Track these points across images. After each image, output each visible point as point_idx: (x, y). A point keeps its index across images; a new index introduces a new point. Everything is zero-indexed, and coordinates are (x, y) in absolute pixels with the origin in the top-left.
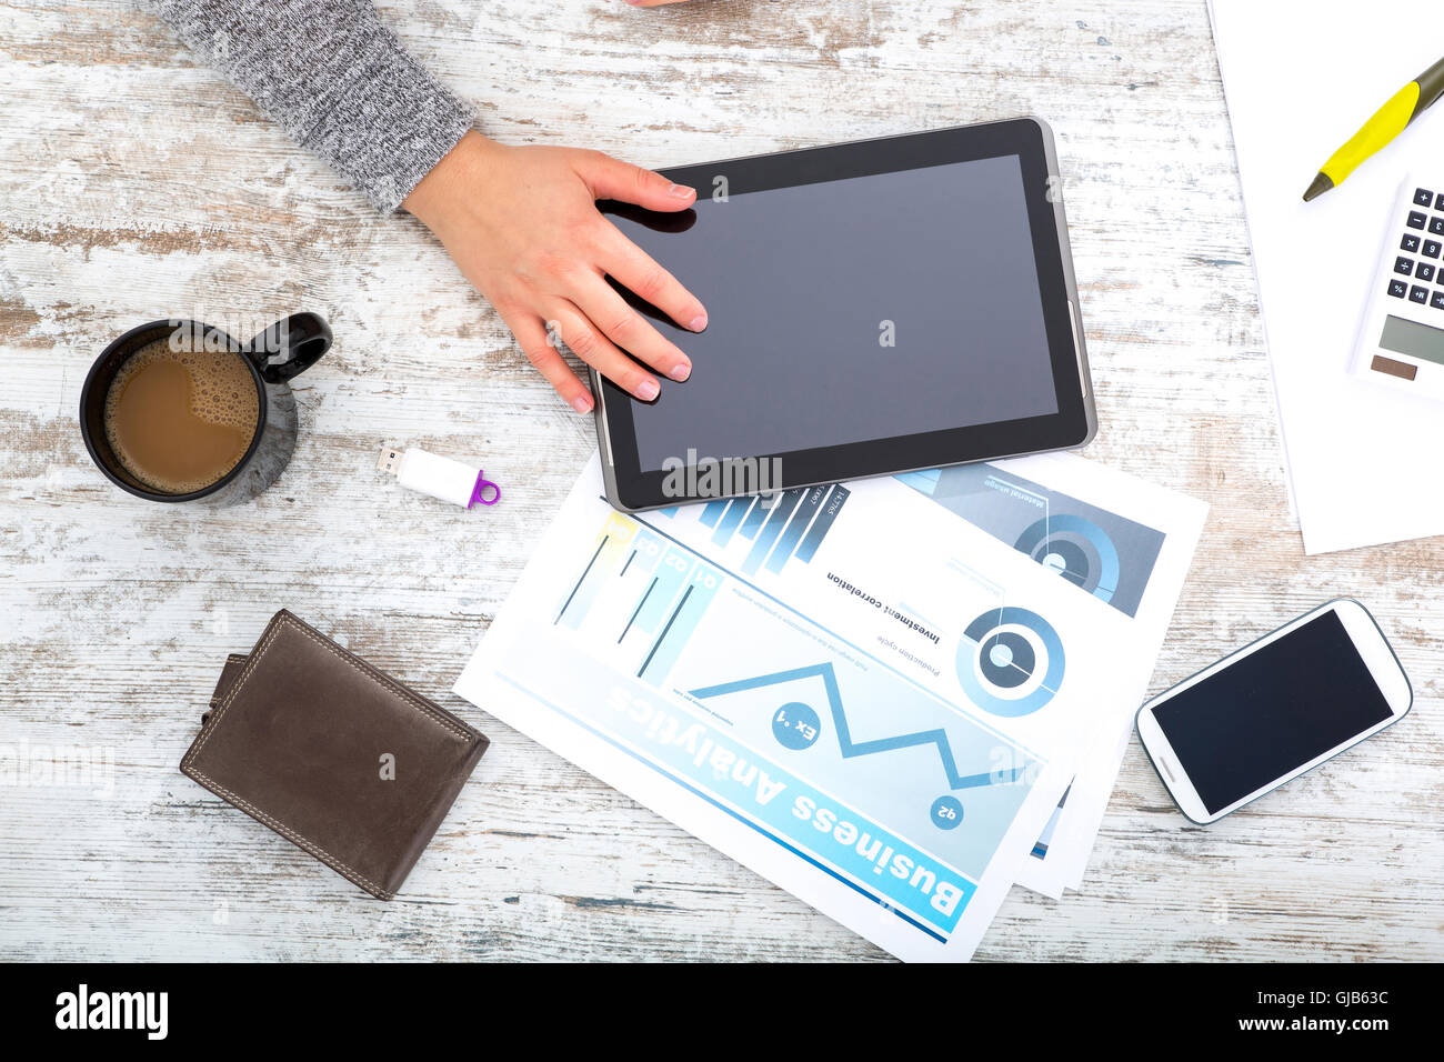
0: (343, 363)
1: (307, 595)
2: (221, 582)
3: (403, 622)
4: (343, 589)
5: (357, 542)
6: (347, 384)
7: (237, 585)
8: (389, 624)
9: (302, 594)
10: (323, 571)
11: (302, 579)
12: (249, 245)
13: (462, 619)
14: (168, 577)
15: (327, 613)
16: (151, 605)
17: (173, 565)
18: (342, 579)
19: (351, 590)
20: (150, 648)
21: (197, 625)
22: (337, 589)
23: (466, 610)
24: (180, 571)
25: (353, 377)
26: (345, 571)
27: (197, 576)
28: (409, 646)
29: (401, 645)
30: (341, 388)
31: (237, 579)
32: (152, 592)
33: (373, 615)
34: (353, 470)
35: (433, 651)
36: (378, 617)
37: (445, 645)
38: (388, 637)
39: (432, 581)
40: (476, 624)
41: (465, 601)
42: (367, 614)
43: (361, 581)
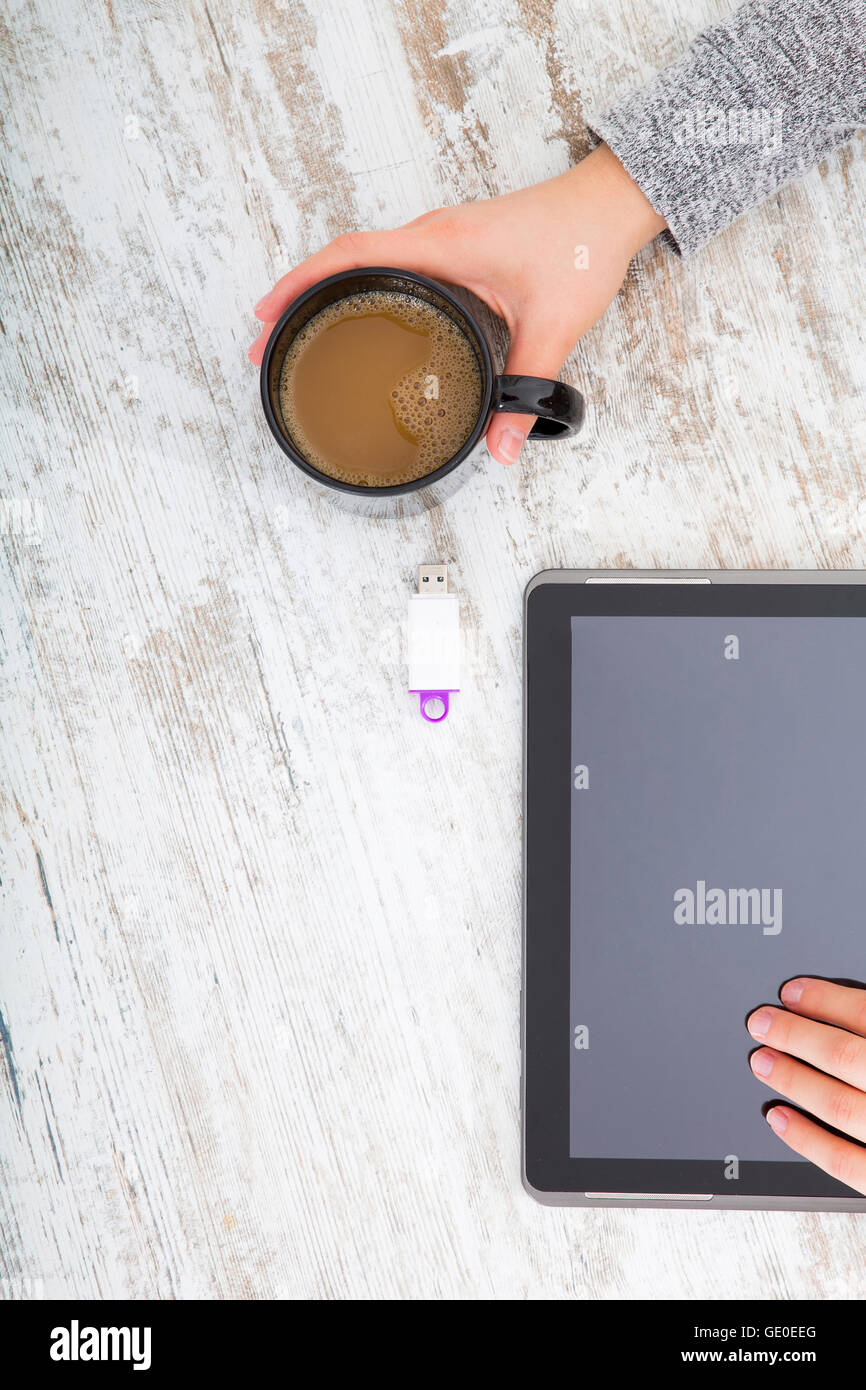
0: (531, 481)
1: (243, 536)
2: (224, 431)
3: (248, 660)
4: (264, 576)
5: (324, 573)
6: (508, 495)
7: (226, 451)
8: (241, 644)
9: (241, 530)
10: (277, 546)
11: (259, 525)
12: (633, 320)
13: (276, 729)
14: (208, 368)
15: (230, 568)
16: (169, 361)
17: (224, 370)
18: (275, 570)
19: (267, 588)
20: (119, 377)
21: (164, 422)
22: (261, 569)
23: (288, 730)
24: (220, 380)
25: (518, 498)
26: (287, 573)
27: (221, 401)
28: (224, 678)
29: (222, 668)
30: (501, 489)
31: (234, 448)
32: (185, 356)
33: (246, 622)
34: (408, 538)
35: (228, 708)
36: (244, 628)
37: (239, 720)
38: (226, 649)
39: (309, 678)
40: (276, 747)
41: (298, 725)
42: (244, 614)
43: (280, 594)
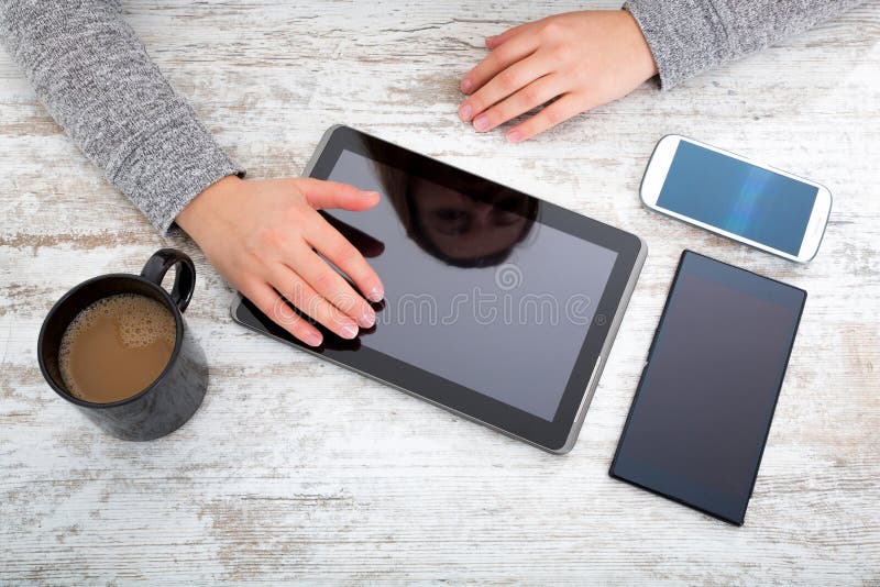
0: (215, 315)
1: (182, 486)
2: (116, 479)
3: (257, 504)
4: (212, 480)
5: (222, 444)
6: (218, 330)
7: (128, 481)
8: (246, 506)
9: (179, 486)
10: (196, 467)
11: (178, 473)
12: (150, 240)
13: (303, 499)
14: (75, 477)
15: (197, 499)
16: (60, 499)
17: (80, 468)
18: (210, 473)
19: (217, 480)
20: (56, 533)
21: (95, 514)
22: (205, 481)
23: (307, 492)
24: (85, 472)
25: (221, 325)
26: (214, 466)
27: (97, 475)
28: (261, 522)
29: (256, 522)
30: (213, 333)
31: (128, 476)
32: (62, 489)
33: (234, 499)
34: (221, 391)
35: (282, 524)
36: (237, 501)
37: (290, 520)
38: (245, 515)
39: (280, 471)
40: (314, 502)
41: (306, 485)
42: (229, 498)
43: (224, 474)
